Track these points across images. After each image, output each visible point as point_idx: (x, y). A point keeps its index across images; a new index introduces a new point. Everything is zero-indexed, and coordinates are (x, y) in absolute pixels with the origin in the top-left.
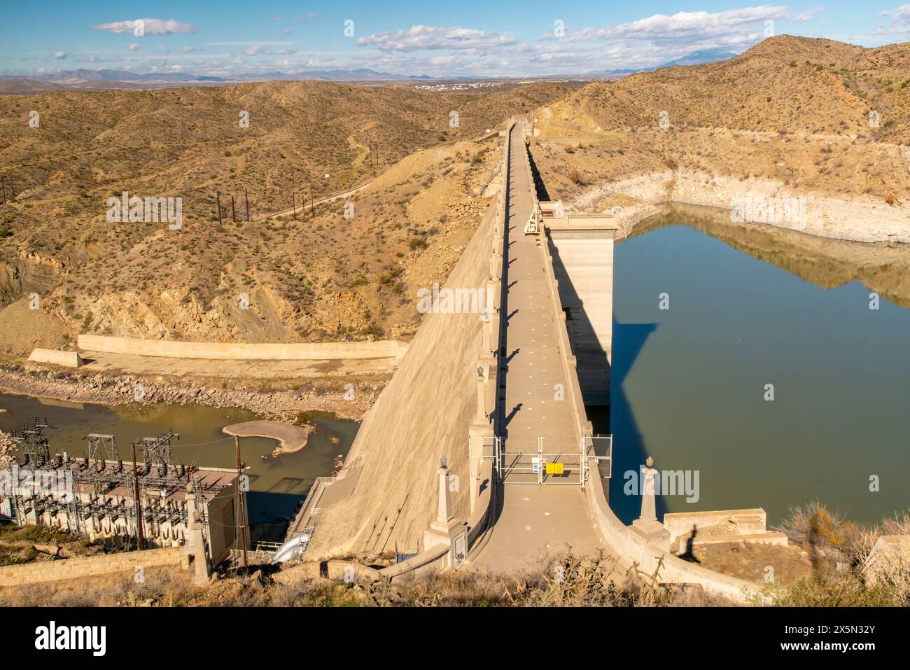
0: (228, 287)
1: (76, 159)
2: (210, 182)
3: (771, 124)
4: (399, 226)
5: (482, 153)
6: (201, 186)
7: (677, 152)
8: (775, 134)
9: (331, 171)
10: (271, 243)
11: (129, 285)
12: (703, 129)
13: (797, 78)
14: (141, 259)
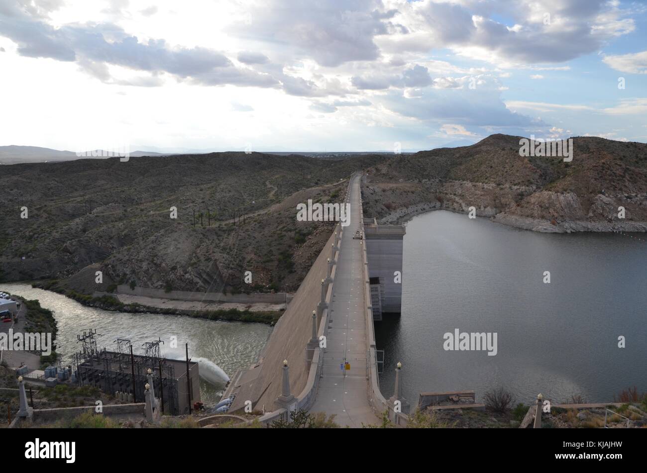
0: (196, 261)
1: (124, 192)
2: (191, 204)
3: (492, 179)
4: (290, 231)
5: (337, 192)
6: (186, 207)
7: (443, 193)
8: (494, 185)
9: (256, 199)
10: (221, 238)
11: (145, 259)
12: (457, 181)
13: (505, 156)
14: (151, 246)
